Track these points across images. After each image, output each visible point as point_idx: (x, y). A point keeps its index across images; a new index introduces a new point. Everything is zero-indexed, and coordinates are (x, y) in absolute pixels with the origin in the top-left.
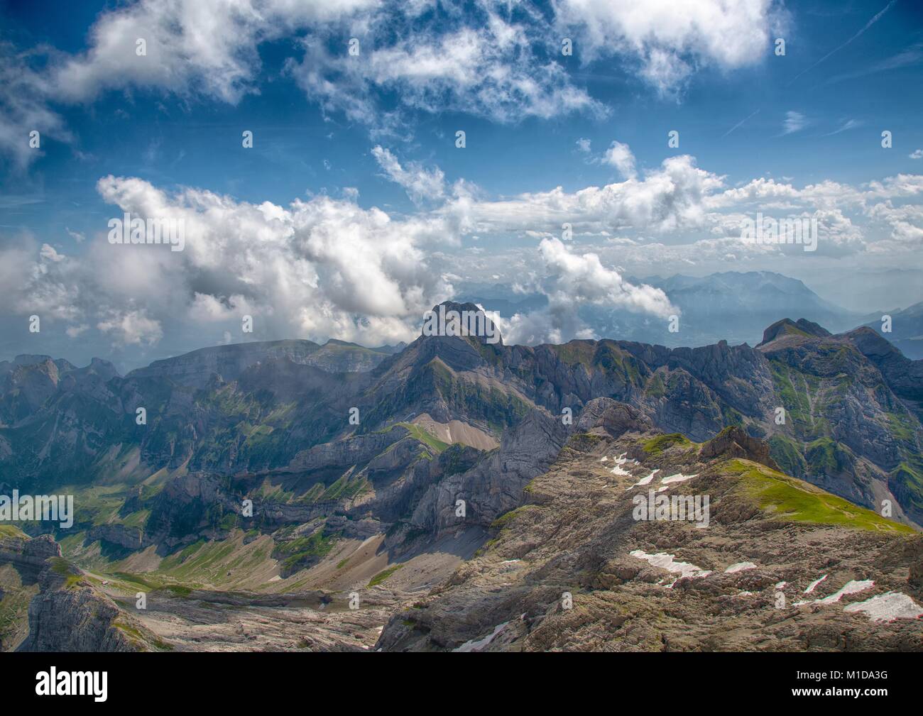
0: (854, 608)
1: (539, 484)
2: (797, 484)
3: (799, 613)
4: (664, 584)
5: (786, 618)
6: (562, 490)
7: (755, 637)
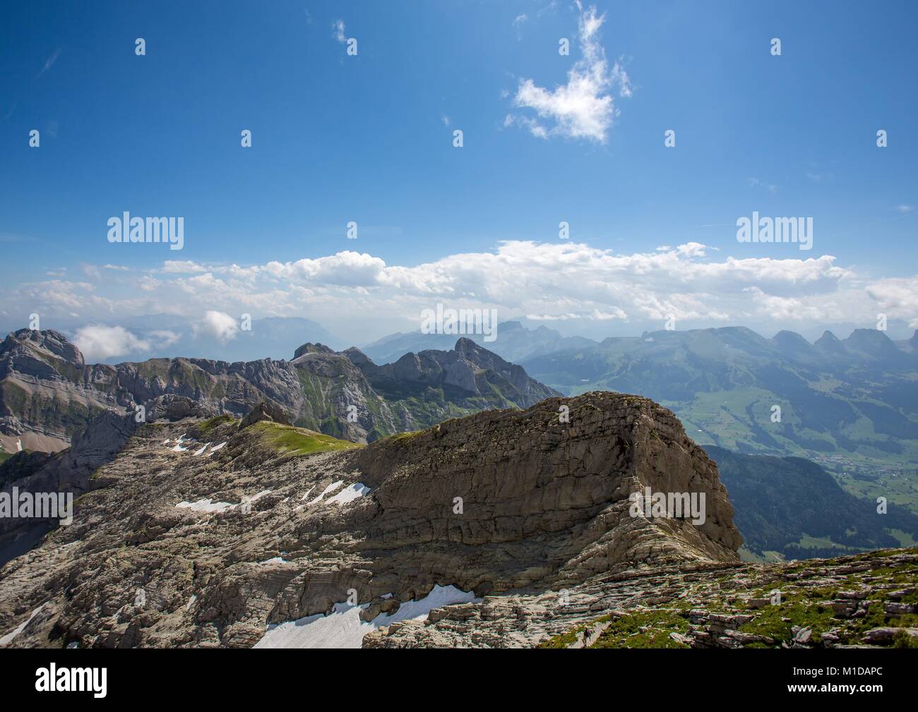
0: (330, 501)
1: (106, 471)
2: (300, 431)
3: (295, 514)
4: (202, 523)
5: (287, 521)
6: (127, 471)
7: (264, 541)
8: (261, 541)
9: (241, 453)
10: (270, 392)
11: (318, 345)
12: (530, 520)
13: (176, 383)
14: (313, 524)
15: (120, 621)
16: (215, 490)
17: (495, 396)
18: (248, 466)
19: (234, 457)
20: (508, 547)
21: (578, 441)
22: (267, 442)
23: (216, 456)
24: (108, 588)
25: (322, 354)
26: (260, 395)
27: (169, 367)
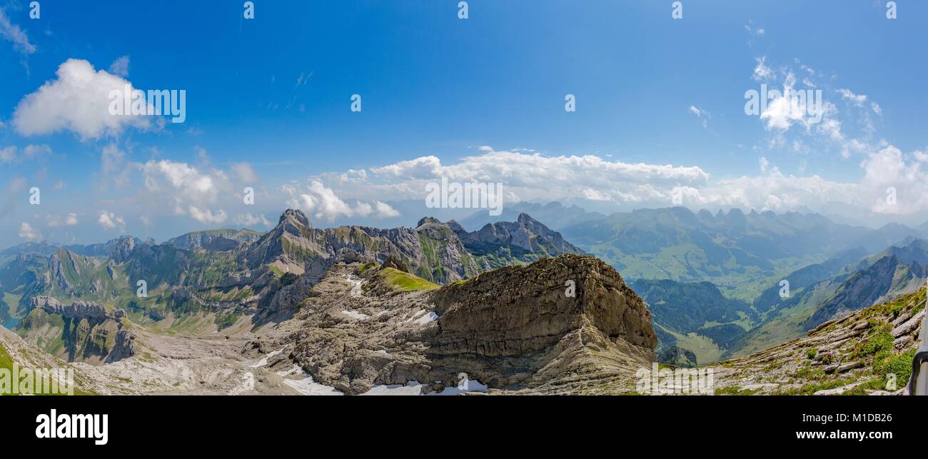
0: (416, 321)
1: (317, 287)
3: (396, 327)
4: (351, 323)
5: (392, 330)
6: (326, 289)
7: (379, 339)
8: (377, 339)
10: (403, 249)
11: (432, 218)
13: (353, 241)
14: (405, 334)
16: (360, 306)
17: (543, 253)
18: (378, 295)
19: (371, 289)
24: (309, 345)
25: (434, 225)
27: (350, 231)
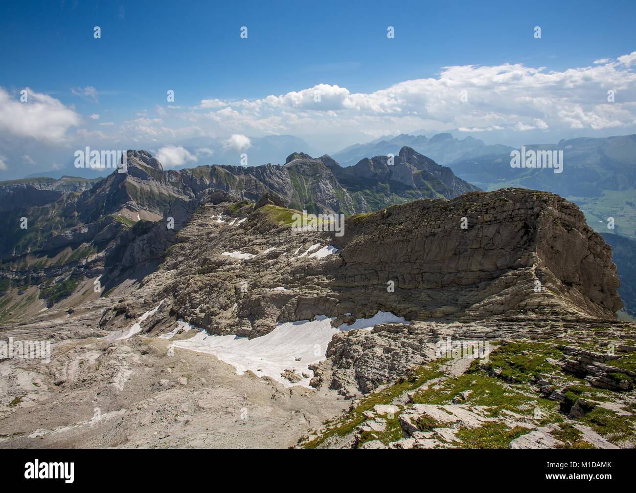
0: (312, 256)
1: (182, 233)
2: (292, 211)
3: (291, 263)
4: (236, 265)
5: (286, 266)
6: (193, 233)
7: (273, 277)
8: (271, 277)
9: (256, 224)
10: (271, 186)
11: (302, 154)
12: (447, 276)
13: (214, 181)
14: (301, 269)
15: (201, 311)
16: (242, 246)
18: (261, 233)
19: (252, 227)
20: (430, 292)
21: (490, 224)
22: (272, 218)
23: (242, 226)
24: (192, 295)
25: (304, 160)
26: (265, 188)
27: (209, 171)
